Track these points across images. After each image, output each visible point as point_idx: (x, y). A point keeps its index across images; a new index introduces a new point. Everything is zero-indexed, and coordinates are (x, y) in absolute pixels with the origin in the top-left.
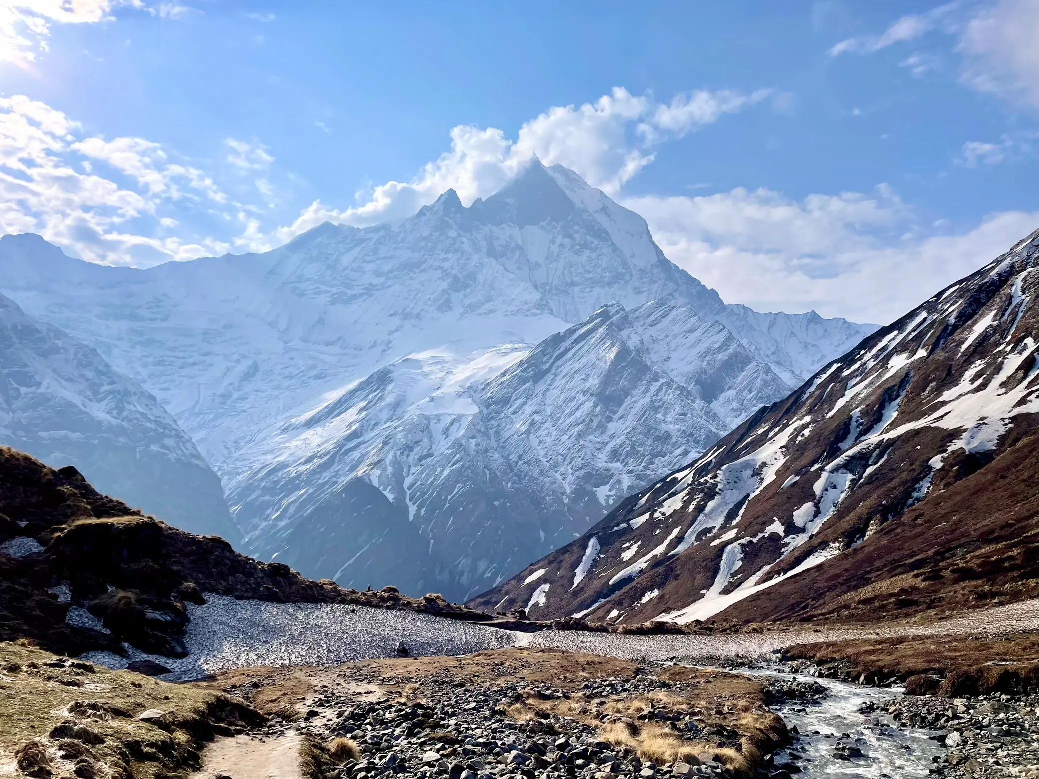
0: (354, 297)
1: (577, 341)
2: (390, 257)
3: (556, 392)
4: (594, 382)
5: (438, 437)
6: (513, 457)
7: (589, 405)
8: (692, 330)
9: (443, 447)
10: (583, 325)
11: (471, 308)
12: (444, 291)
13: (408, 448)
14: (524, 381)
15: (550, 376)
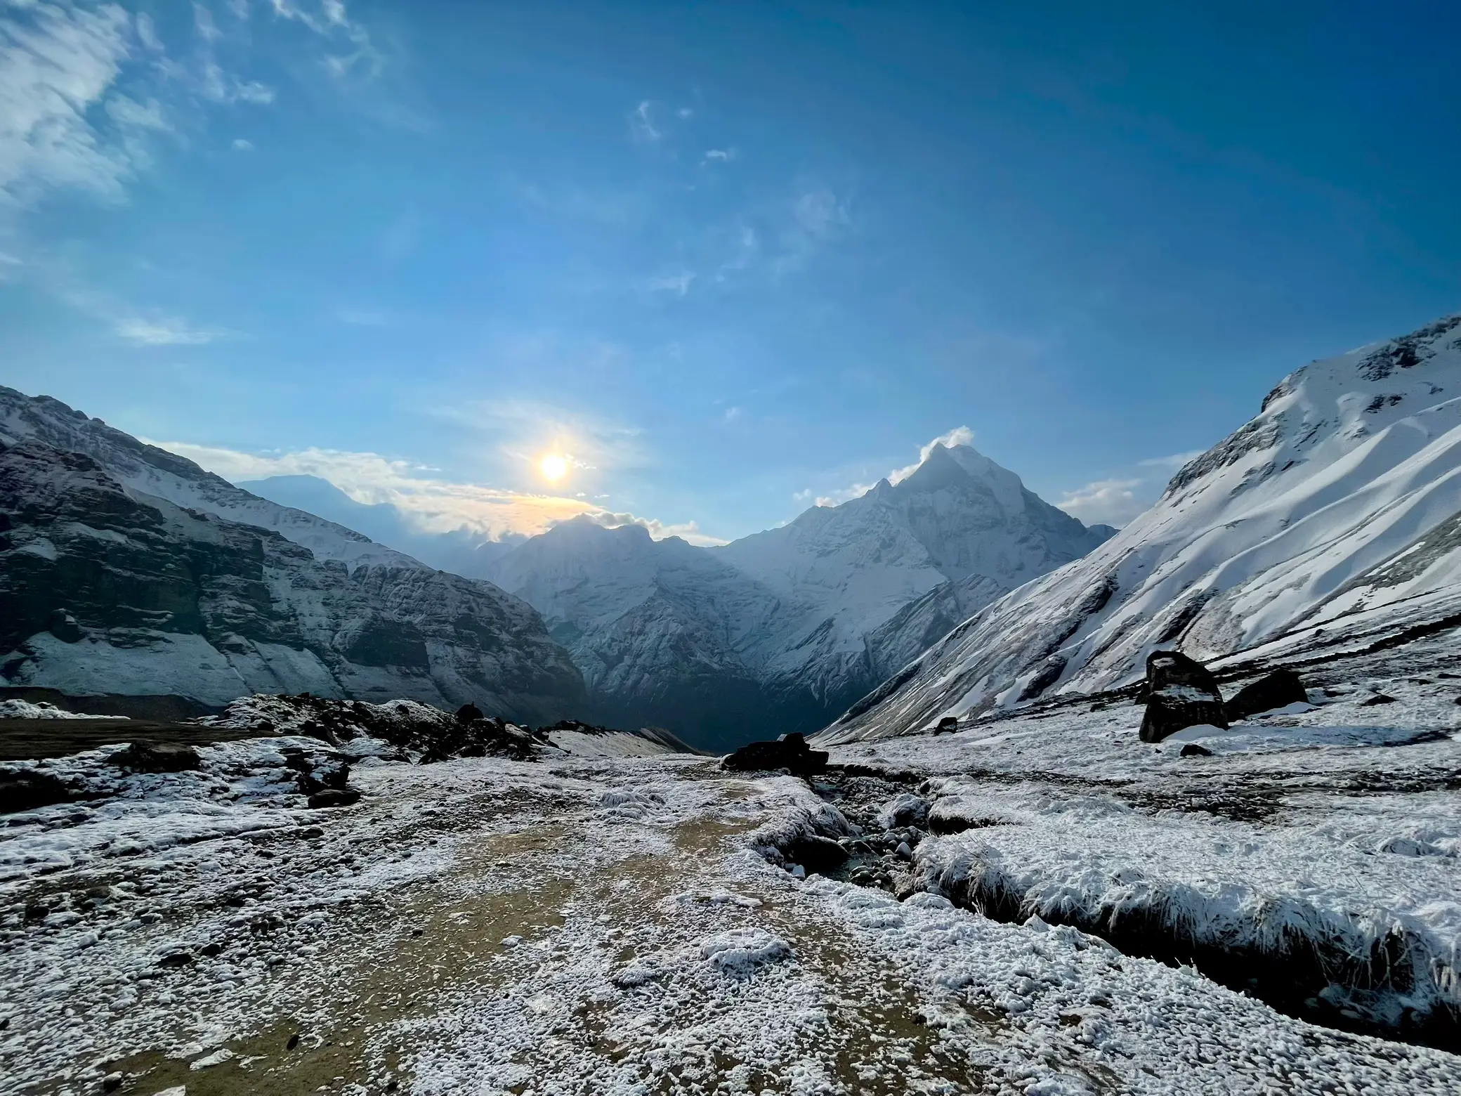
0: (830, 552)
1: (920, 607)
2: (850, 526)
3: (904, 638)
4: (922, 633)
5: (843, 664)
6: (879, 673)
7: (918, 646)
8: (991, 593)
9: (844, 668)
10: (924, 597)
11: (892, 561)
12: (878, 550)
13: (828, 672)
14: (889, 631)
15: (903, 628)
